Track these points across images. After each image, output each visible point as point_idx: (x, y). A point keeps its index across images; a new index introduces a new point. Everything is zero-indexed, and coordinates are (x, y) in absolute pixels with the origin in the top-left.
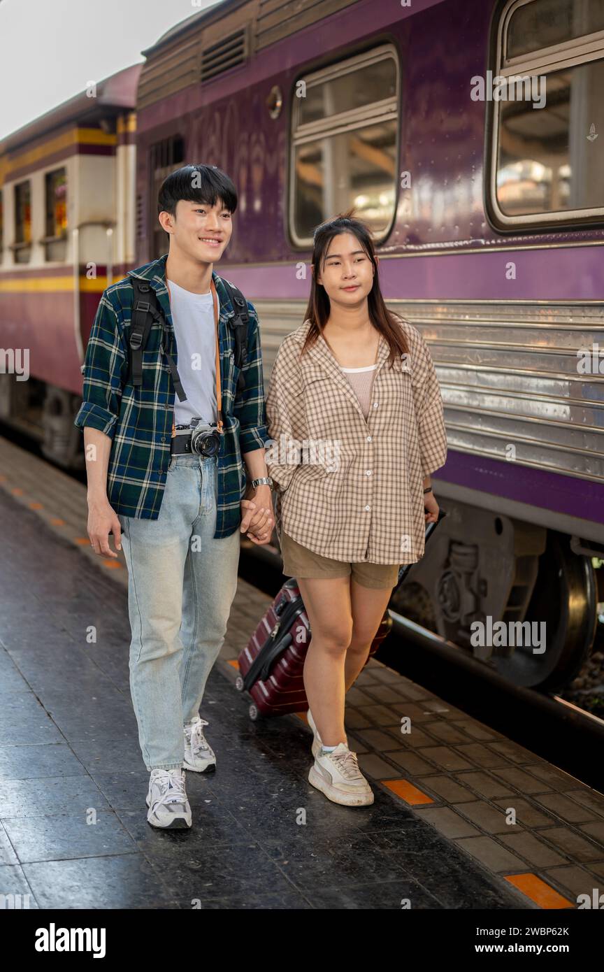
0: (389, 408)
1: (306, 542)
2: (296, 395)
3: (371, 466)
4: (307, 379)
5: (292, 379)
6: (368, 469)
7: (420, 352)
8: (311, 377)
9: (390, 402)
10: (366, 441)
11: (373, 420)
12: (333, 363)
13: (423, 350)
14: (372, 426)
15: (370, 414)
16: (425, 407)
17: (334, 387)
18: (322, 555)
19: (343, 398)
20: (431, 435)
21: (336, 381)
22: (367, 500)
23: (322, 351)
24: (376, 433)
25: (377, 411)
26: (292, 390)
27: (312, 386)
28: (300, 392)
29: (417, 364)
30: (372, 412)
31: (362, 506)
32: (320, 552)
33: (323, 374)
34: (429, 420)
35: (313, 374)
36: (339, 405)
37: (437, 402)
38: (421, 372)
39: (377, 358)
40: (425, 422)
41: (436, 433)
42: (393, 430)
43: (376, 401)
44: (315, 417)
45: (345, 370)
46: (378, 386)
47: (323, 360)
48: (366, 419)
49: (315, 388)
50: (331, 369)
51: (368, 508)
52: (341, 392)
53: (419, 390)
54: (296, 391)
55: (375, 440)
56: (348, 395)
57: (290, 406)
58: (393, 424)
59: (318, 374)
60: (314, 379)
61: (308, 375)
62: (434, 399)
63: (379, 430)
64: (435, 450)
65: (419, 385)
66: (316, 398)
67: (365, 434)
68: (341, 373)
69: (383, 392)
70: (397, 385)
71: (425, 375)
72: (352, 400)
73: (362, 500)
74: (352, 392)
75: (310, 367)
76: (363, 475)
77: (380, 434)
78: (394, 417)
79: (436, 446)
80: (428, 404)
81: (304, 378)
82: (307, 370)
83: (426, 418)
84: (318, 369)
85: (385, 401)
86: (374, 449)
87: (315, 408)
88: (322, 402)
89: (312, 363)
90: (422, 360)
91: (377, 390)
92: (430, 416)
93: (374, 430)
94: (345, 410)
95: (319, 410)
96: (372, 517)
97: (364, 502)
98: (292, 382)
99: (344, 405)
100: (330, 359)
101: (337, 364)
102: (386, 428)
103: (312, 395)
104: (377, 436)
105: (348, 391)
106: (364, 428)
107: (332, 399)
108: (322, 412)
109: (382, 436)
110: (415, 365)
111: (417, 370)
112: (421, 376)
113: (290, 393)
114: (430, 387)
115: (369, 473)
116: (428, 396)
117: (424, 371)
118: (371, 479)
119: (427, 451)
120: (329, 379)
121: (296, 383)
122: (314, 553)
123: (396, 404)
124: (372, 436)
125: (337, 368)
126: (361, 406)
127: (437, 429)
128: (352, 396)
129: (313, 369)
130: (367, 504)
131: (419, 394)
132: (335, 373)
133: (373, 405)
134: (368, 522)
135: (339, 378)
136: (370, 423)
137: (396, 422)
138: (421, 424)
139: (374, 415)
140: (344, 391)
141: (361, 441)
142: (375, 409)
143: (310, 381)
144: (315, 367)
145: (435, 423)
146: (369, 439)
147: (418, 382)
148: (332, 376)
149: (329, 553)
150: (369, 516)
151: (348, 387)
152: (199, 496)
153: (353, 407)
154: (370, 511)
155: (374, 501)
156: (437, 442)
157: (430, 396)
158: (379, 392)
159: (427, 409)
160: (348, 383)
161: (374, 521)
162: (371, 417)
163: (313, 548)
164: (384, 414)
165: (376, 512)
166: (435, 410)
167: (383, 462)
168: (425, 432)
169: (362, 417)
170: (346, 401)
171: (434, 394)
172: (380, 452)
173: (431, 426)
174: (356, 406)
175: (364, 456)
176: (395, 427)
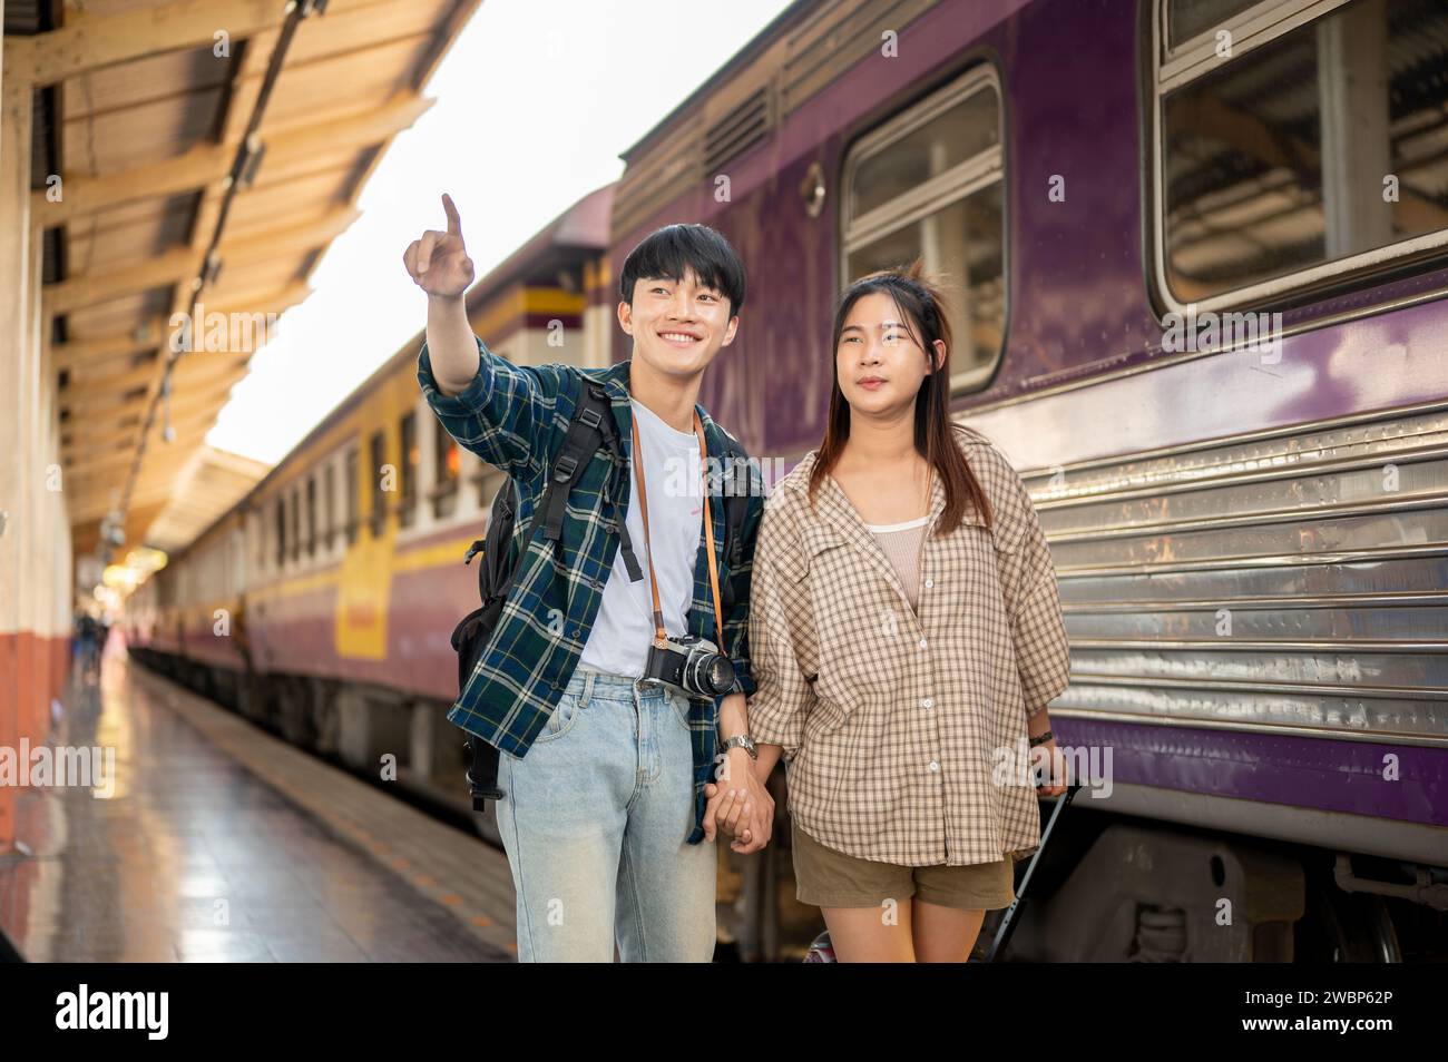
0: (955, 587)
1: (836, 842)
2: (796, 579)
3: (929, 690)
4: (810, 548)
5: (787, 553)
6: (926, 697)
7: (1009, 492)
8: (818, 544)
9: (955, 578)
10: (918, 649)
11: (927, 611)
12: (853, 518)
13: (1014, 489)
14: (926, 622)
15: (920, 600)
16: (1027, 589)
17: (855, 557)
18: (868, 858)
19: (870, 575)
20: (1041, 637)
21: (858, 548)
22: (931, 752)
23: (832, 499)
24: (934, 633)
25: (933, 595)
26: (789, 573)
27: (819, 561)
28: (803, 574)
29: (1005, 513)
30: (924, 595)
31: (923, 764)
32: (862, 854)
33: (838, 538)
34: (1035, 610)
35: (821, 539)
36: (865, 588)
37: (1048, 579)
38: (1013, 527)
39: (930, 504)
40: (1029, 615)
41: (1049, 633)
42: (963, 626)
43: (929, 576)
44: (826, 613)
45: (875, 529)
46: (932, 551)
47: (835, 514)
48: (915, 609)
49: (825, 564)
50: (850, 528)
51: (934, 767)
52: (867, 566)
53: (1012, 559)
54: (796, 574)
55: (934, 644)
56: (881, 570)
57: (789, 601)
58: (963, 615)
59: (830, 538)
60: (823, 547)
61: (812, 542)
62: (1042, 573)
63: (939, 627)
64: (1049, 664)
65: (1011, 550)
66: (826, 580)
67: (916, 637)
68: (867, 533)
69: (942, 561)
70: (965, 548)
71: (1021, 531)
72: (888, 578)
73: (922, 753)
74: (886, 564)
75: (814, 528)
76: (918, 708)
77: (942, 633)
78: (965, 604)
79: (1050, 657)
80: (1032, 583)
81: (806, 547)
82: (810, 533)
83: (1030, 607)
84: (828, 530)
85: (946, 576)
86: (932, 661)
87: (826, 597)
88: (836, 586)
89: (818, 521)
90: (1015, 506)
91: (929, 557)
92: (1037, 603)
93: (930, 627)
94: (876, 597)
95: (831, 600)
96: (943, 783)
97: (926, 756)
98: (788, 559)
99: (874, 587)
100: (846, 512)
101: (858, 518)
102: (952, 622)
103: (820, 577)
104: (938, 638)
105: (880, 563)
106: (912, 627)
107: (853, 580)
108: (836, 602)
109: (946, 638)
110: (1002, 515)
111: (1006, 523)
112: (1015, 533)
113: (786, 579)
114: (1033, 554)
115: (928, 703)
116: (1032, 569)
117: (1019, 525)
118: (932, 713)
119: (1035, 664)
120: (846, 544)
121: (795, 560)
122: (853, 857)
123: (967, 581)
124: (929, 639)
125: (860, 525)
126: (903, 587)
127: (1050, 626)
128: (887, 570)
129: (819, 531)
130: (932, 759)
131: (1014, 565)
132: (857, 534)
133: (924, 583)
134: (938, 791)
135: (864, 541)
136: (922, 617)
137: (968, 611)
138: (1022, 619)
139: (928, 601)
140: (874, 563)
141: (910, 648)
142: (929, 592)
143: (816, 551)
144: (822, 527)
145: (1046, 616)
146: (923, 644)
147: (1010, 543)
148: (851, 540)
149: (879, 854)
150: (938, 780)
151: (879, 555)
152: (634, 752)
153: (889, 590)
154: (938, 771)
155: (944, 754)
156: (1052, 650)
157: (1035, 569)
158: (934, 561)
159: (1031, 591)
160: (879, 549)
161: (948, 788)
162: (923, 605)
163: (849, 851)
164: (945, 599)
165: (949, 771)
166: (1046, 592)
167: (951, 681)
168: (1029, 631)
169: (907, 605)
170: (876, 580)
171: (1041, 566)
172: (945, 665)
173: (1039, 621)
174: (895, 586)
175: (916, 675)
176: (967, 620)
